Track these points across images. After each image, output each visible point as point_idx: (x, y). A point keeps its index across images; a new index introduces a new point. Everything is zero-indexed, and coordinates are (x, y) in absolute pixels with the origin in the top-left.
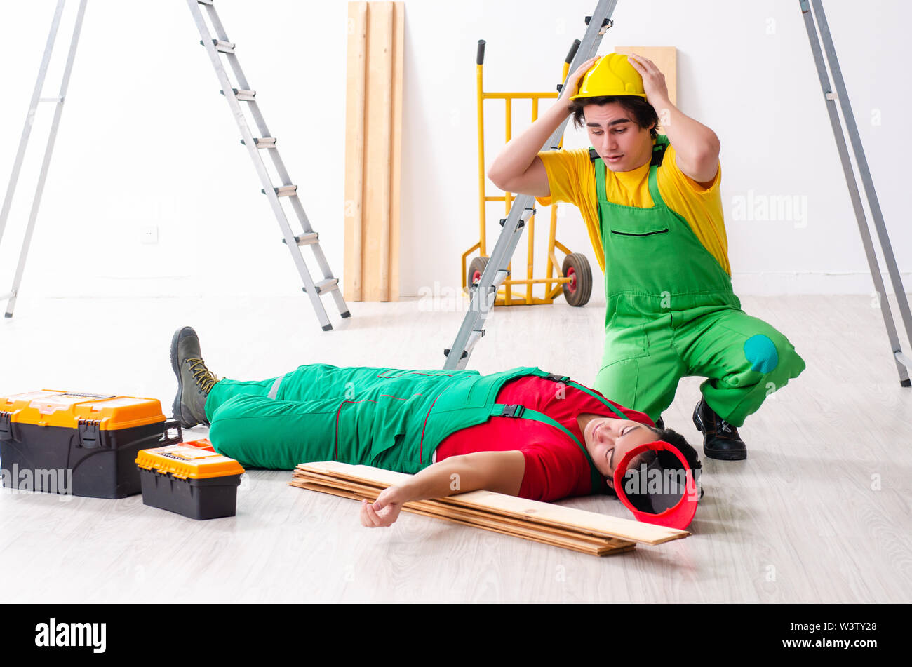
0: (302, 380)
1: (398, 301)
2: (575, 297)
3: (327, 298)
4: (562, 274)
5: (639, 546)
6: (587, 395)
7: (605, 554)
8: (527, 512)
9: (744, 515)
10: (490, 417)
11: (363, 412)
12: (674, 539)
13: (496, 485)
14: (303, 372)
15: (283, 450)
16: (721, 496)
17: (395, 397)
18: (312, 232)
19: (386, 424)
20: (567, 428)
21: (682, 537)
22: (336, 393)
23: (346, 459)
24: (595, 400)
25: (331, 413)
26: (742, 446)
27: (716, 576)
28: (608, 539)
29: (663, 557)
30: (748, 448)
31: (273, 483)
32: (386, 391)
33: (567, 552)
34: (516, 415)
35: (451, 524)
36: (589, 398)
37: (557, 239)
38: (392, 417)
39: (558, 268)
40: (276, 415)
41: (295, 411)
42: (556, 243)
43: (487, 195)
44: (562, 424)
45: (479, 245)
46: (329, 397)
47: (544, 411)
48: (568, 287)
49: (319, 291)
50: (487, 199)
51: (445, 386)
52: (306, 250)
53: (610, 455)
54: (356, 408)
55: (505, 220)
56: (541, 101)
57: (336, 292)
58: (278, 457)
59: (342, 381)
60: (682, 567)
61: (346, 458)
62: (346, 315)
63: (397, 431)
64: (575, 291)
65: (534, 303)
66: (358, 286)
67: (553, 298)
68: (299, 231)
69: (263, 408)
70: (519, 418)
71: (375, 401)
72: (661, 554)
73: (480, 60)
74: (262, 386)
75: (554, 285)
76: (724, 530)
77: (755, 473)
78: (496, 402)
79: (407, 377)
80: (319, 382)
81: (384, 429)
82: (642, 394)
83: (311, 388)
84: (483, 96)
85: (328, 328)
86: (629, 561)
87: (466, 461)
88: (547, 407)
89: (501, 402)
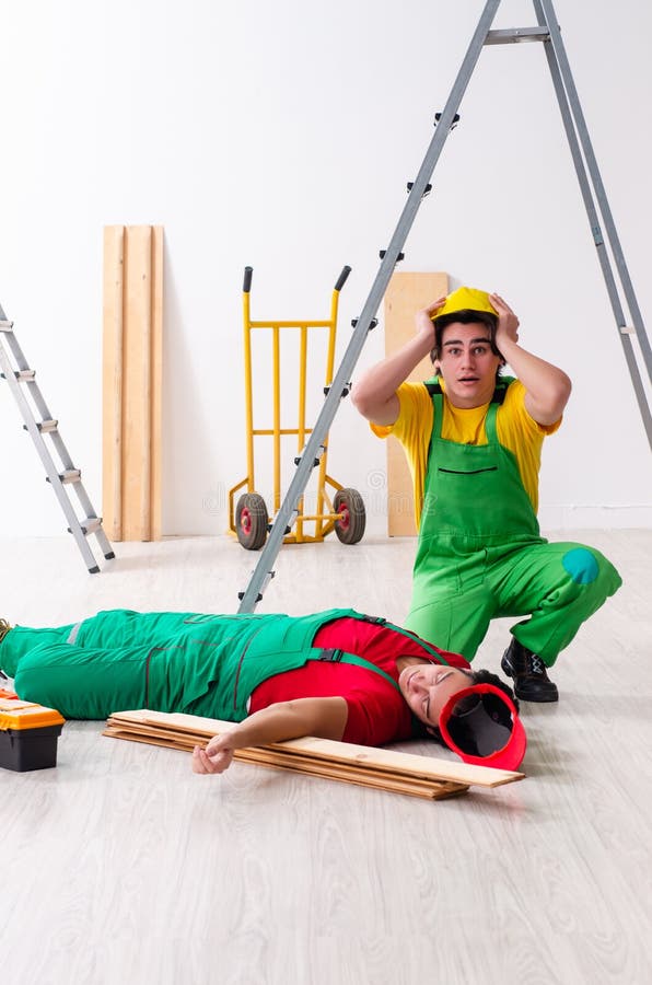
0: (103, 627)
1: (161, 540)
2: (347, 535)
3: (92, 538)
4: (333, 510)
5: (471, 789)
6: (405, 637)
7: (441, 797)
8: (358, 756)
9: (568, 757)
10: (308, 662)
11: (173, 660)
12: (510, 781)
13: (321, 732)
14: (104, 617)
15: (92, 699)
16: (542, 740)
17: (205, 643)
18: (74, 469)
19: (198, 670)
20: (387, 672)
21: (518, 779)
22: (140, 640)
23: (157, 707)
24: (411, 642)
25: (141, 660)
26: (553, 687)
27: (553, 817)
28: (444, 782)
29: (497, 799)
30: (559, 689)
31: (84, 733)
32: (197, 637)
33: (400, 797)
34: (334, 659)
35: (277, 771)
36: (406, 640)
37: (327, 474)
38: (204, 663)
39: (329, 504)
40: (84, 664)
41: (104, 659)
42: (327, 478)
43: (255, 428)
44: (381, 668)
45: (246, 481)
46: (134, 643)
47: (362, 655)
48: (340, 524)
49: (85, 531)
50: (255, 433)
51: (258, 629)
52: (69, 488)
53: (425, 704)
54: (165, 656)
55: (299, 459)
56: (310, 330)
57: (100, 533)
58: (86, 706)
59: (146, 628)
60: (518, 809)
61: (156, 705)
62: (110, 556)
63: (211, 678)
64: (347, 528)
65: (305, 541)
66: (118, 525)
67: (324, 535)
68: (61, 469)
69: (69, 656)
70: (338, 661)
71: (185, 646)
72: (494, 797)
73: (247, 288)
74: (59, 633)
75: (325, 522)
76: (552, 772)
77: (569, 714)
78: (312, 646)
79: (216, 621)
80: (121, 629)
81: (196, 675)
82: (455, 633)
83: (113, 635)
84: (250, 325)
85: (95, 570)
86: (464, 804)
87: (291, 707)
88: (366, 650)
89: (318, 646)
